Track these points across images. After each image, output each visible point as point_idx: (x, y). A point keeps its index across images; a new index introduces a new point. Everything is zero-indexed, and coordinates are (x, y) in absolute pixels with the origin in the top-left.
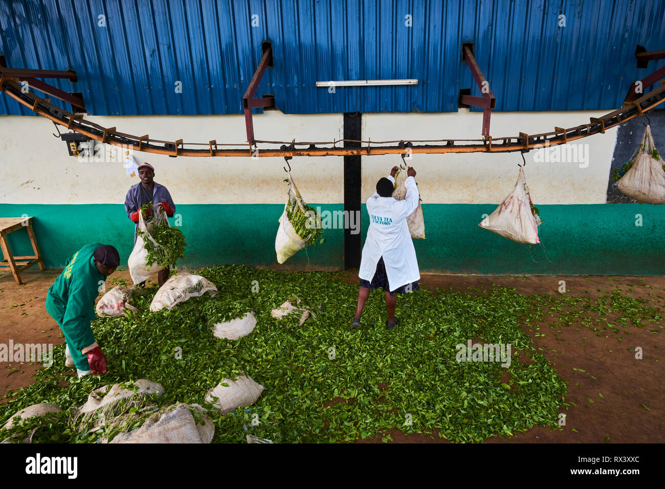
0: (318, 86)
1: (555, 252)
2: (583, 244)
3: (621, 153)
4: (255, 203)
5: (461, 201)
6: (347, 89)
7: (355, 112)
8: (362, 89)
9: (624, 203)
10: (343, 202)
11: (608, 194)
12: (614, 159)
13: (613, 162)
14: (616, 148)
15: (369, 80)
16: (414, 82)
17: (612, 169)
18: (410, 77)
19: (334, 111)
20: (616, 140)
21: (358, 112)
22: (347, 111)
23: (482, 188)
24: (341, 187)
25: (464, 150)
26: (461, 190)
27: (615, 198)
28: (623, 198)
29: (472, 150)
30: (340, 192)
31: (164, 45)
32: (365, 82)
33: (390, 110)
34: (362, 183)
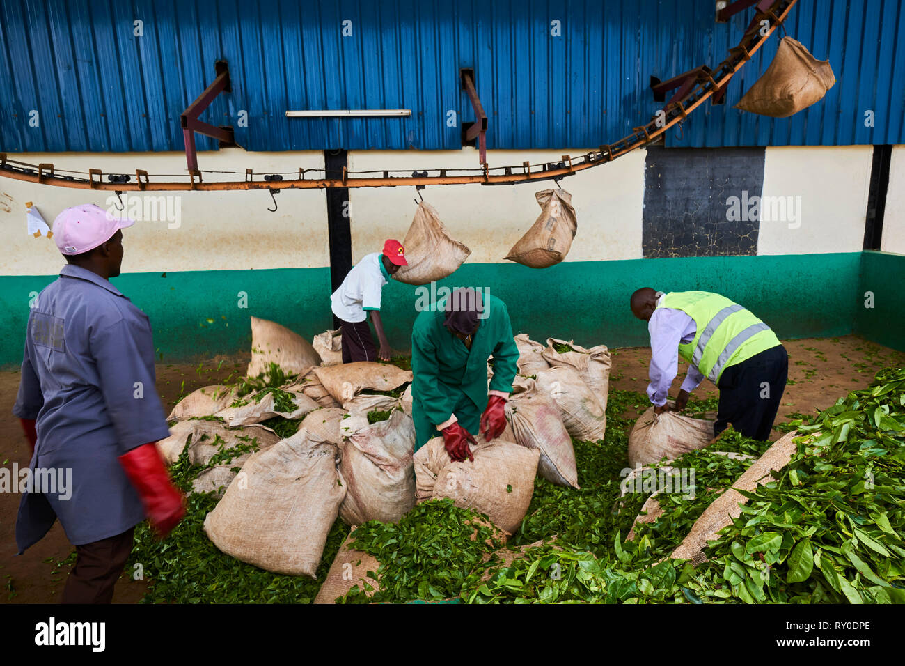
0: (288, 115)
1: (592, 320)
2: (623, 309)
3: (652, 199)
4: (211, 269)
5: (476, 260)
6: (325, 120)
7: (338, 150)
8: (345, 120)
9: (661, 257)
10: (328, 265)
11: (643, 247)
12: (645, 206)
13: (644, 210)
14: (646, 193)
15: (352, 109)
16: (406, 112)
17: (644, 218)
18: (402, 107)
19: (310, 147)
20: (643, 184)
21: (342, 150)
22: (327, 148)
23: (500, 243)
24: (325, 245)
25: (460, 181)
26: (475, 246)
27: (651, 252)
28: (660, 252)
29: (468, 180)
30: (324, 252)
31: (83, 61)
32: (347, 111)
33: (380, 146)
34: (352, 240)
